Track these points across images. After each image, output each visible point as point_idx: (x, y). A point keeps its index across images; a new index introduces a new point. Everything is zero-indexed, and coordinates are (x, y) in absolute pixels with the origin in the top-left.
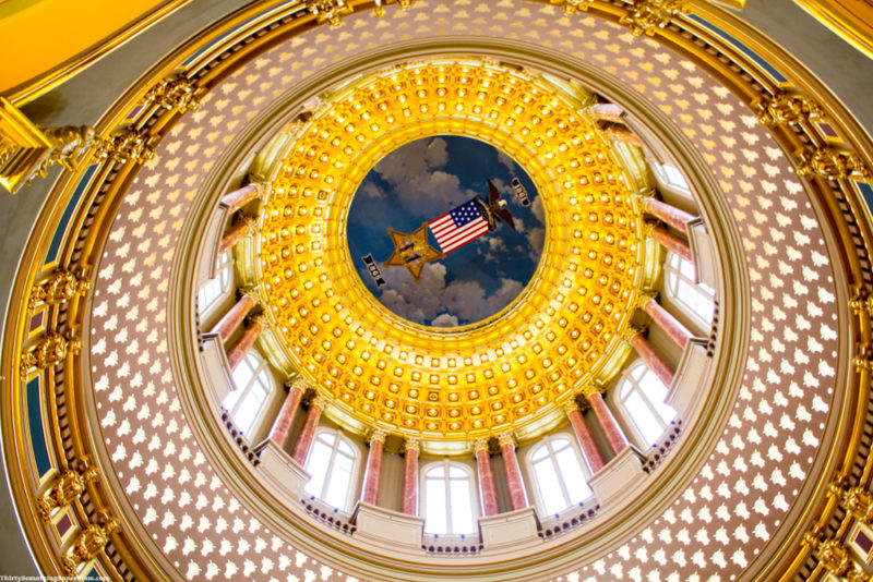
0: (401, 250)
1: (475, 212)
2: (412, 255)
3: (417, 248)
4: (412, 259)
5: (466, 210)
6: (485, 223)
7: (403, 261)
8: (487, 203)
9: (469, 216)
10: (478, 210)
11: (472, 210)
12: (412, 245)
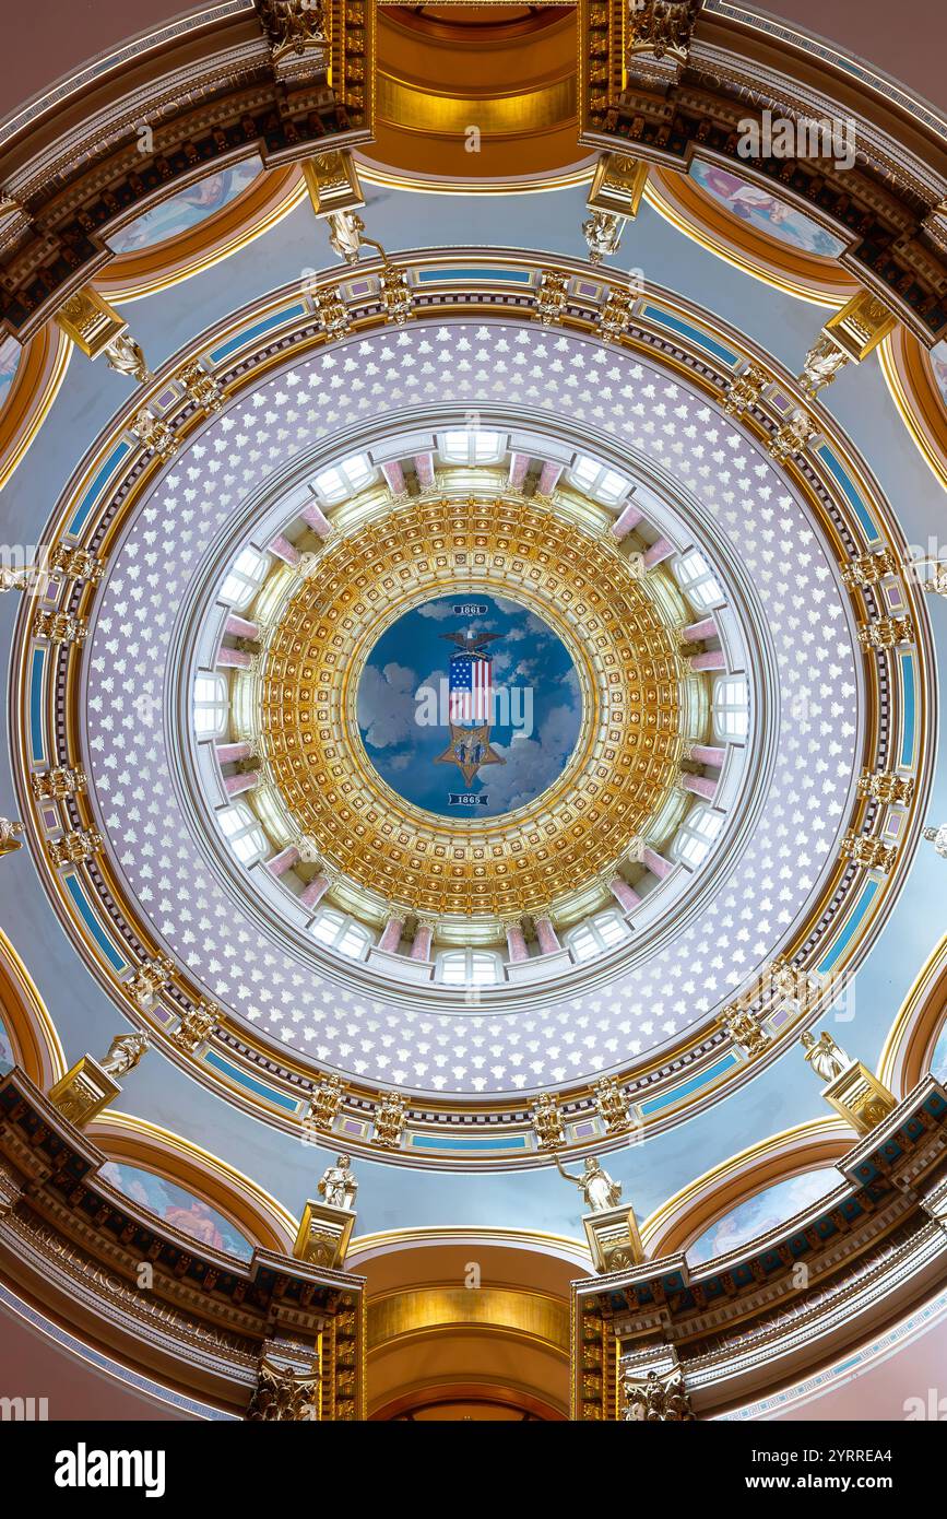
0: (462, 761)
1: (464, 667)
2: (473, 753)
3: (469, 744)
4: (478, 755)
5: (458, 674)
6: (480, 662)
7: (474, 766)
8: (462, 650)
9: (464, 675)
10: (464, 663)
11: (461, 669)
12: (464, 746)
